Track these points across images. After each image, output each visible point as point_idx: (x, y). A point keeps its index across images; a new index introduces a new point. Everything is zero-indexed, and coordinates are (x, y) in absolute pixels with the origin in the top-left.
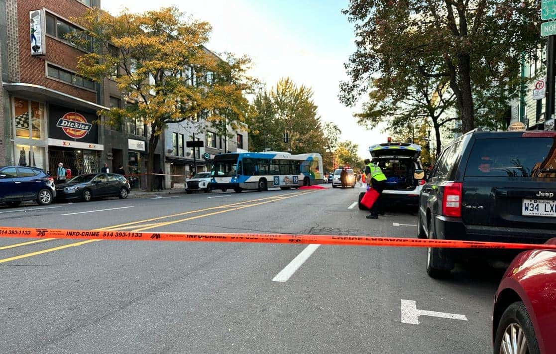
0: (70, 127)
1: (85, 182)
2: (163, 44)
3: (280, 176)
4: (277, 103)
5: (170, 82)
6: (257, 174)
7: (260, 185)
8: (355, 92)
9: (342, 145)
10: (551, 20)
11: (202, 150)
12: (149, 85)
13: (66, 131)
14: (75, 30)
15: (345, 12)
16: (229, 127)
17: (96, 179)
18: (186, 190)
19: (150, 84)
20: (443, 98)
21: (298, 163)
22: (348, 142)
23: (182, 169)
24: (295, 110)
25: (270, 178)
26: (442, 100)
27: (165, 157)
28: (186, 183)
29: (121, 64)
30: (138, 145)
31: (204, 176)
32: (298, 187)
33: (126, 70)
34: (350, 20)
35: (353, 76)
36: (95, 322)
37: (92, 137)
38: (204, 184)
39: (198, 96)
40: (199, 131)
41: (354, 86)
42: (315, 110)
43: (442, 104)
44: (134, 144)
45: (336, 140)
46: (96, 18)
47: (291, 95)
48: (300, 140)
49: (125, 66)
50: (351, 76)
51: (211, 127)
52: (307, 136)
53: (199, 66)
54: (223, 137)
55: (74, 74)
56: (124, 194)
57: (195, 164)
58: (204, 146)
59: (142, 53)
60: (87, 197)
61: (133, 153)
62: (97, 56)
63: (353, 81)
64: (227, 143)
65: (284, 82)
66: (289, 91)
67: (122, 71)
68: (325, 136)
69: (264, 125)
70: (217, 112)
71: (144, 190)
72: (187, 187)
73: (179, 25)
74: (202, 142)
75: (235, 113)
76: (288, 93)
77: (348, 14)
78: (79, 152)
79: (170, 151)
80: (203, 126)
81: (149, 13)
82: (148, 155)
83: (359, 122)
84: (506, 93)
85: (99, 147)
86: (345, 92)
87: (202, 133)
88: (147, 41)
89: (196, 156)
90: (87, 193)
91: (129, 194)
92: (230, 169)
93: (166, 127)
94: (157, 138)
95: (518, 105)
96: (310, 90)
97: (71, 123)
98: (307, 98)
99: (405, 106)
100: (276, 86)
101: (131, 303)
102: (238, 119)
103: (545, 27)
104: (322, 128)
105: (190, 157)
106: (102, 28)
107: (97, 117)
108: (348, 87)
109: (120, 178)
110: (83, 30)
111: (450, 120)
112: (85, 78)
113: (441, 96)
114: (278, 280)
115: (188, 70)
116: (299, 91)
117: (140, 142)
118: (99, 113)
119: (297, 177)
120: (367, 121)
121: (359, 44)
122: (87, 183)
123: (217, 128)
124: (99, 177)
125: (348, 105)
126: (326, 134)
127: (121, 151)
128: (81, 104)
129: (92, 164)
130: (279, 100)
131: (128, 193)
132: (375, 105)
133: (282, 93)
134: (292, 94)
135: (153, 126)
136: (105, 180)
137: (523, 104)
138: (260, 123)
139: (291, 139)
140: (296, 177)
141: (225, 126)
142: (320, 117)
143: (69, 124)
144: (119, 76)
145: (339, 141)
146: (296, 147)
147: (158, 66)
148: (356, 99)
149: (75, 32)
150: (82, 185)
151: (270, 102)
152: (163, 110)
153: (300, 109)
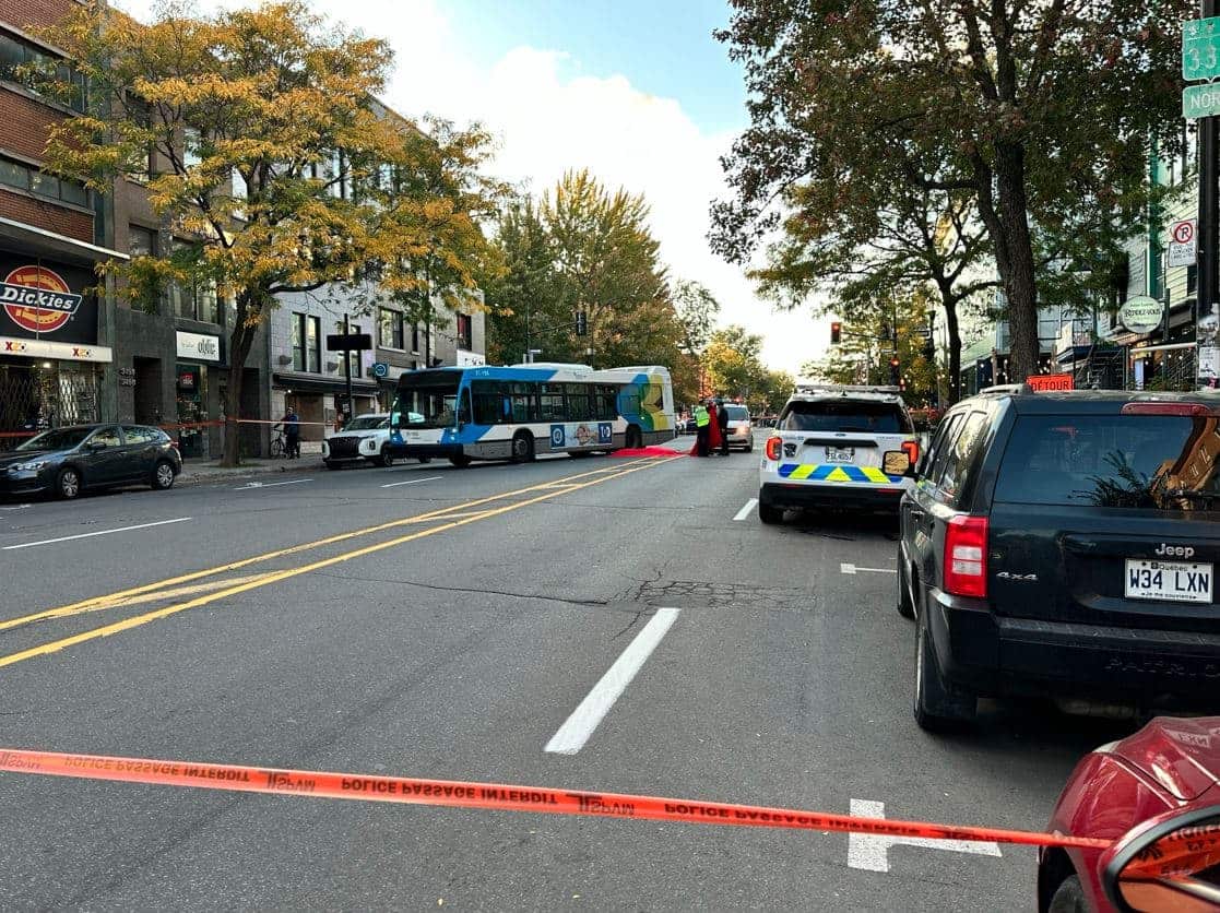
0: (24, 303)
1: (64, 449)
2: (268, 96)
3: (565, 423)
4: (557, 232)
5: (287, 191)
6: (508, 420)
7: (517, 447)
8: (748, 228)
9: (721, 336)
10: (1205, 82)
11: (368, 358)
12: (231, 199)
13: (13, 313)
14: (39, 57)
15: (723, 36)
16: (436, 302)
17: (93, 439)
18: (325, 460)
19: (234, 194)
20: (964, 233)
21: (610, 390)
22: (735, 330)
23: (315, 405)
24: (603, 252)
25: (540, 430)
26: (961, 237)
27: (271, 375)
28: (326, 444)
29: (159, 145)
30: (203, 347)
31: (374, 424)
32: (610, 451)
33: (173, 158)
34: (734, 55)
35: (742, 189)
36: (112, 886)
37: (83, 329)
38: (372, 446)
39: (358, 227)
40: (361, 310)
41: (745, 212)
42: (651, 252)
43: (962, 248)
44: (190, 345)
45: (706, 325)
46: (96, 28)
47: (592, 214)
48: (616, 327)
49: (171, 149)
50: (738, 188)
51: (391, 299)
52: (635, 317)
53: (360, 150)
54: (421, 325)
55: (36, 169)
56: (165, 476)
57: (349, 392)
58: (374, 346)
59: (215, 119)
60: (70, 488)
61: (189, 367)
62: (96, 124)
63: (742, 199)
64: (432, 339)
65: (574, 183)
66: (588, 205)
67: (163, 163)
68: (680, 315)
69: (526, 290)
70: (408, 265)
71: (218, 463)
72: (328, 453)
73: (308, 47)
74: (368, 337)
75: (452, 269)
76: (586, 210)
77: (729, 41)
78: (47, 365)
79: (284, 361)
80: (371, 297)
81: (231, 18)
82: (228, 370)
83: (761, 290)
84: (1116, 222)
85: (102, 354)
86: (724, 227)
87: (368, 314)
88: (226, 90)
89: (353, 372)
90: (71, 477)
91: (179, 477)
92: (439, 407)
93: (275, 303)
94: (251, 331)
95: (1146, 251)
96: (639, 202)
97: (27, 293)
98: (633, 223)
99: (874, 253)
100: (557, 193)
101: (197, 826)
102: (459, 280)
103: (1193, 98)
104: (670, 296)
105: (336, 375)
106: (111, 54)
107: (96, 280)
108: (732, 214)
109: (155, 434)
110: (62, 58)
111: (982, 286)
112: (65, 178)
113: (959, 227)
114: (557, 750)
115: (331, 158)
116: (612, 205)
117: (207, 337)
118: (101, 269)
119: (610, 425)
120: (779, 288)
121: (756, 110)
122: (69, 452)
123: (407, 302)
124: (99, 434)
125: (732, 260)
126: (680, 310)
127: (157, 361)
128: (53, 246)
129: (81, 397)
130: (563, 226)
131: (175, 474)
132: (799, 251)
133: (571, 209)
134: (595, 211)
135: (241, 301)
136: (117, 442)
137: (1156, 248)
138: (515, 283)
139: (593, 324)
140: (605, 425)
141: (426, 299)
142: (665, 270)
143: (23, 295)
144: (153, 174)
145: (714, 327)
146: (608, 343)
147: (256, 152)
148: (751, 244)
149: (39, 64)
150: (57, 458)
151: (541, 230)
152: (265, 262)
153: (615, 248)
